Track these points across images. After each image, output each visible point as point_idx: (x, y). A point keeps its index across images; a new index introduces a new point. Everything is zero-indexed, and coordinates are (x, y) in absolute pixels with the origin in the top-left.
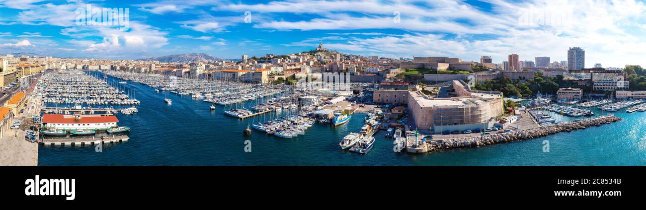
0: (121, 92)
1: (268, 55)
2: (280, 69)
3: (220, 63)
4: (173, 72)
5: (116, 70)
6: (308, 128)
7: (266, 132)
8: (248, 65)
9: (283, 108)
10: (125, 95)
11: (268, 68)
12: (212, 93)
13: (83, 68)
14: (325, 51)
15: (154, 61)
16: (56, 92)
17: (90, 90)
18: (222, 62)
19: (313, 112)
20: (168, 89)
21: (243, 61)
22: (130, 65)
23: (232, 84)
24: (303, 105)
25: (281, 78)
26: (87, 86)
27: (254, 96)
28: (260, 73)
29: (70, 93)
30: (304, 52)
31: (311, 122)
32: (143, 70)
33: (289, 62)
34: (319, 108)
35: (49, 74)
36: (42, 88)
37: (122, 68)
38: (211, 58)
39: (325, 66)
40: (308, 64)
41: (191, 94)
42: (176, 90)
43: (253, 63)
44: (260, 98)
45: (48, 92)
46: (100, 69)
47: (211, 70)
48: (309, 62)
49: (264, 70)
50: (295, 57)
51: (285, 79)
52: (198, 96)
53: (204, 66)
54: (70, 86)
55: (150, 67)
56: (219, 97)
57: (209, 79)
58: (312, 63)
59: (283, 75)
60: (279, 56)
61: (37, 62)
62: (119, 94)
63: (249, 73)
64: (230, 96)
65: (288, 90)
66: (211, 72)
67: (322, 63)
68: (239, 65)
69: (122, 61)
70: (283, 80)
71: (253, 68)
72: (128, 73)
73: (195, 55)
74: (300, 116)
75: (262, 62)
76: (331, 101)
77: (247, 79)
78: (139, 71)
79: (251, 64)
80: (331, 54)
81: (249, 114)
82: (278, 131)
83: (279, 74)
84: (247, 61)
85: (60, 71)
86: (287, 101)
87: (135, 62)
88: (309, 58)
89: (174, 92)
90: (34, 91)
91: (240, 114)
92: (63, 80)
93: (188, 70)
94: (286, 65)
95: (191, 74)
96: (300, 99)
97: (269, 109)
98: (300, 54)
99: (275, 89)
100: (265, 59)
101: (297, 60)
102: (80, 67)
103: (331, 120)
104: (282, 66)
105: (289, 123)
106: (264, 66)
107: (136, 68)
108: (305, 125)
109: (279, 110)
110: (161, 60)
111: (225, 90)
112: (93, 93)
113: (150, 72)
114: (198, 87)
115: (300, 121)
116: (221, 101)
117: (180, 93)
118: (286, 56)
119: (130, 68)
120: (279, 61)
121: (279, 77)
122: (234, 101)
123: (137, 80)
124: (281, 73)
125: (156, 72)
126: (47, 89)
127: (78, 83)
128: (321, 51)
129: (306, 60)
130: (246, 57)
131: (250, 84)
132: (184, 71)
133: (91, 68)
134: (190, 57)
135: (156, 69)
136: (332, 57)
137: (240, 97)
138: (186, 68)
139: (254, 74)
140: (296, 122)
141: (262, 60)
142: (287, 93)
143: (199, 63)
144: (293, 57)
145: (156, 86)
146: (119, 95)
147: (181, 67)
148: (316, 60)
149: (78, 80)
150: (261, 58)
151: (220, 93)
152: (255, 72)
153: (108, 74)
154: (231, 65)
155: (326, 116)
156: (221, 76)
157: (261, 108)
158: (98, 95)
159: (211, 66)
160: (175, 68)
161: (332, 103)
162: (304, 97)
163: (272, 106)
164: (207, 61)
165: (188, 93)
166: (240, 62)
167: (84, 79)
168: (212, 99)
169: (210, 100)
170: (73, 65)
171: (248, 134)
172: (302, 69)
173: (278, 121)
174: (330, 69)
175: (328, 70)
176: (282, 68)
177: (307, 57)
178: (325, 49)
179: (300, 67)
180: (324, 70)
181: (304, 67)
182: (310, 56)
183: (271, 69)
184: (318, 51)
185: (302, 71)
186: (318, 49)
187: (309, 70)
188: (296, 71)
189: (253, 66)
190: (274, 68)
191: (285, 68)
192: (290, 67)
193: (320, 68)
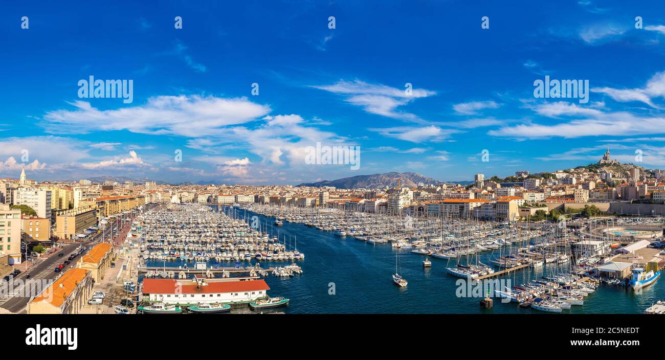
0: (272, 240)
1: (519, 174)
2: (538, 197)
3: (439, 189)
4: (359, 205)
5: (263, 203)
6: (589, 294)
7: (518, 303)
8: (485, 191)
9: (545, 261)
10: (280, 245)
11: (519, 195)
12: (425, 238)
13: (208, 200)
14: (615, 164)
15: (327, 187)
16: (163, 241)
17: (221, 237)
18: (441, 186)
19: (596, 267)
20: (352, 234)
21: (477, 184)
22: (287, 195)
23: (459, 223)
24: (579, 257)
25: (542, 211)
26: (216, 230)
27: (496, 242)
28: (506, 204)
29: (186, 243)
30: (578, 168)
31: (592, 285)
32: (309, 201)
33: (555, 184)
34: (607, 260)
35: (150, 212)
36: (139, 236)
37: (274, 200)
38: (423, 180)
39: (614, 189)
40: (586, 186)
41: (390, 242)
42: (364, 235)
43: (494, 186)
44: (505, 246)
45: (150, 241)
46: (236, 201)
47: (423, 200)
48: (588, 184)
49: (512, 198)
50: (564, 175)
51: (547, 213)
52: (402, 244)
53: (411, 193)
54: (187, 231)
55: (321, 197)
56: (438, 246)
57: (420, 215)
58: (592, 185)
59: (544, 206)
60: (536, 174)
61: (131, 191)
62: (270, 242)
63: (486, 205)
64: (456, 243)
65: (553, 230)
66: (423, 204)
67: (609, 184)
68: (470, 191)
69: (273, 188)
70: (545, 215)
71: (493, 195)
72: (284, 208)
73: (396, 174)
74: (574, 274)
75: (509, 186)
76: (626, 248)
77: (483, 214)
78: (301, 203)
79: (489, 188)
80: (626, 170)
81: (488, 273)
82: (538, 300)
83: (537, 205)
84: (482, 184)
85: (170, 207)
86: (551, 250)
87: (296, 189)
88: (587, 177)
89: (361, 238)
90: (126, 241)
91: (474, 273)
92: (175, 221)
93: (384, 201)
94: (549, 190)
95: (389, 208)
96: (573, 247)
97: (522, 264)
98: (572, 170)
99: (532, 230)
100: (513, 179)
101: (566, 181)
102: (203, 198)
103: (627, 280)
104: (542, 191)
105: (555, 288)
106: (512, 191)
107: (296, 199)
108: (584, 289)
109: (539, 265)
110: (339, 184)
111: (447, 233)
112: (227, 242)
113: (321, 204)
114: (402, 229)
115: (575, 283)
116: (441, 251)
117: (371, 240)
118: (549, 175)
119: (287, 200)
120: (538, 183)
121: (538, 209)
122: (463, 252)
123: (299, 219)
124: (542, 204)
125: (331, 205)
126: (147, 237)
127: (200, 226)
128: (608, 165)
129: (582, 180)
130: (481, 177)
131: (489, 223)
132: (377, 202)
133: (221, 200)
134: (387, 179)
135: (331, 200)
136: (626, 174)
137: (473, 245)
138: (380, 197)
139: (495, 206)
140: (568, 284)
141: (508, 182)
142: (551, 237)
143: (403, 189)
144: (561, 175)
145: (330, 229)
146: (270, 245)
147: (372, 195)
148: (599, 181)
149: (200, 221)
150: (507, 179)
151: (440, 239)
152: (497, 203)
153: (250, 209)
154: (456, 192)
155: (618, 273)
156: (439, 210)
157: (509, 262)
158: (235, 245)
159: (423, 193)
160: (362, 198)
161: (627, 252)
162: (580, 243)
163: (527, 259)
164: (415, 186)
165: (384, 239)
166: (472, 186)
167: (210, 218)
168: (425, 249)
169: (423, 251)
170: (192, 196)
171: (487, 306)
172: (575, 196)
173: (537, 284)
174: (623, 195)
175: (620, 196)
176: (542, 194)
177: (585, 175)
178: (614, 162)
179: (572, 192)
180: (613, 196)
181: (580, 193)
182: (590, 173)
183: (524, 197)
184: (603, 165)
185: (576, 199)
186: (603, 163)
187: (588, 197)
188: (566, 199)
189: (494, 193)
190: (529, 194)
191: (548, 195)
192: (556, 193)
193: (607, 193)
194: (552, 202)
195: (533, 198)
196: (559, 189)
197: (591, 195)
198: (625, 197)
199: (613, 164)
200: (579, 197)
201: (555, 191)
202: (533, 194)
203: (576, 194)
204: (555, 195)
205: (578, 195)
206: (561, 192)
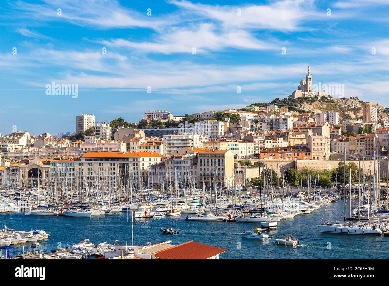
14: (323, 99)
40: (316, 132)
172: (313, 147)
176: (249, 144)
178: (320, 95)
181: (320, 143)
185: (313, 154)
187: (329, 151)
188: (296, 154)
189: (162, 143)
190: (229, 145)
191: (260, 147)
192: (273, 144)
193: (363, 145)
194: (271, 158)
195: (235, 152)
196: (277, 136)
197: (333, 148)
199: (319, 98)
200: (320, 149)
201: (271, 141)
202: (236, 145)
203: (312, 145)
204: (272, 147)
205: (318, 147)
206: (281, 141)
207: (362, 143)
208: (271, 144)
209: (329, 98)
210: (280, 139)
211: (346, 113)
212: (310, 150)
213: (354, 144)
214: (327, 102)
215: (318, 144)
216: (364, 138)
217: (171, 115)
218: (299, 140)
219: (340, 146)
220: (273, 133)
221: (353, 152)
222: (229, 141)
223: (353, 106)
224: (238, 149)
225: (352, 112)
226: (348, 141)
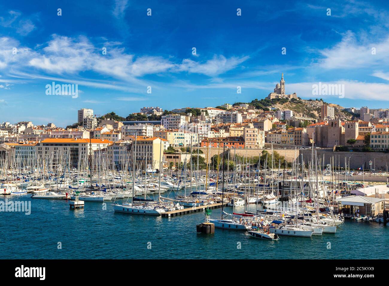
11: (162, 135)
14: (293, 100)
28: (149, 144)
39: (305, 131)
40: (259, 125)
48: (262, 123)
58: (267, 126)
59: (199, 152)
63: (116, 146)
66: (6, 146)
71: (120, 135)
83: (188, 151)
88: (256, 115)
94: (205, 129)
104: (193, 131)
106: (149, 130)
120: (183, 120)
124: (195, 149)
128: (283, 101)
129: (251, 118)
139: (129, 147)
144: (214, 112)
148: (275, 120)
152: (134, 142)
155: (367, 208)
172: (246, 138)
174: (319, 140)
175: (312, 141)
176: (194, 135)
177: (251, 113)
178: (291, 97)
179: (240, 134)
180: (303, 140)
182: (258, 111)
183: (169, 139)
184: (274, 101)
185: (246, 143)
186: (274, 97)
187: (264, 142)
188: (232, 144)
189: (120, 132)
190: (175, 135)
191: (203, 136)
192: (215, 134)
193: (293, 136)
194: (210, 146)
195: (181, 141)
196: (220, 128)
197: (268, 139)
198: (322, 142)
199: (290, 99)
200: (252, 140)
201: (214, 132)
202: (182, 135)
203: (246, 135)
204: (214, 137)
205: (250, 138)
206: (223, 132)
207: (292, 135)
208: (213, 134)
209: (298, 100)
210: (222, 130)
211: (311, 112)
212: (244, 140)
213: (286, 136)
214: (296, 103)
215: (251, 135)
216: (294, 131)
217: (155, 110)
218: (239, 132)
219: (274, 137)
220: (218, 126)
221: (284, 142)
222: (176, 132)
223: (318, 107)
224: (184, 138)
225: (316, 111)
226: (281, 133)
